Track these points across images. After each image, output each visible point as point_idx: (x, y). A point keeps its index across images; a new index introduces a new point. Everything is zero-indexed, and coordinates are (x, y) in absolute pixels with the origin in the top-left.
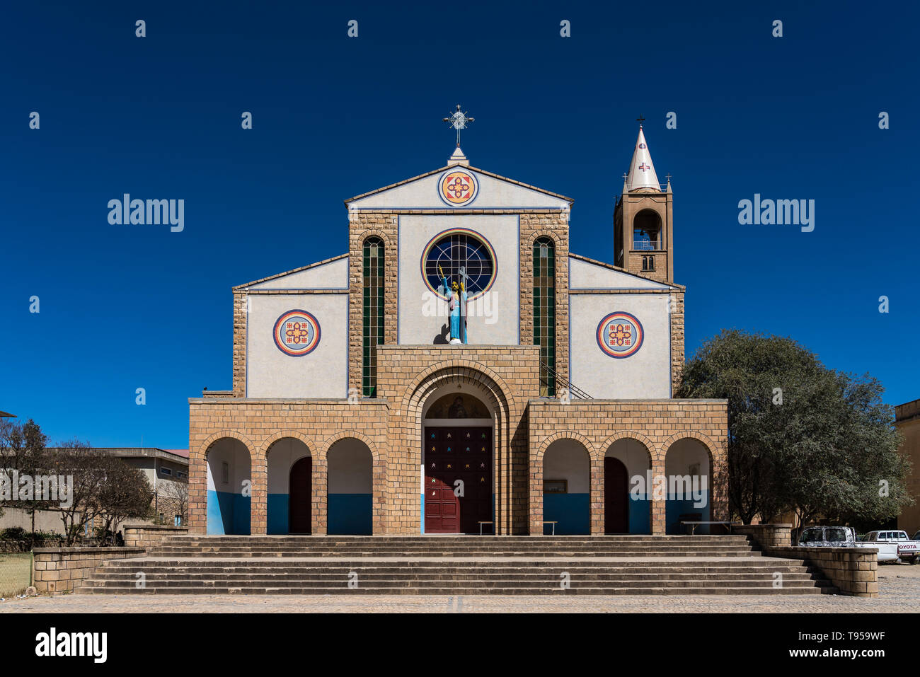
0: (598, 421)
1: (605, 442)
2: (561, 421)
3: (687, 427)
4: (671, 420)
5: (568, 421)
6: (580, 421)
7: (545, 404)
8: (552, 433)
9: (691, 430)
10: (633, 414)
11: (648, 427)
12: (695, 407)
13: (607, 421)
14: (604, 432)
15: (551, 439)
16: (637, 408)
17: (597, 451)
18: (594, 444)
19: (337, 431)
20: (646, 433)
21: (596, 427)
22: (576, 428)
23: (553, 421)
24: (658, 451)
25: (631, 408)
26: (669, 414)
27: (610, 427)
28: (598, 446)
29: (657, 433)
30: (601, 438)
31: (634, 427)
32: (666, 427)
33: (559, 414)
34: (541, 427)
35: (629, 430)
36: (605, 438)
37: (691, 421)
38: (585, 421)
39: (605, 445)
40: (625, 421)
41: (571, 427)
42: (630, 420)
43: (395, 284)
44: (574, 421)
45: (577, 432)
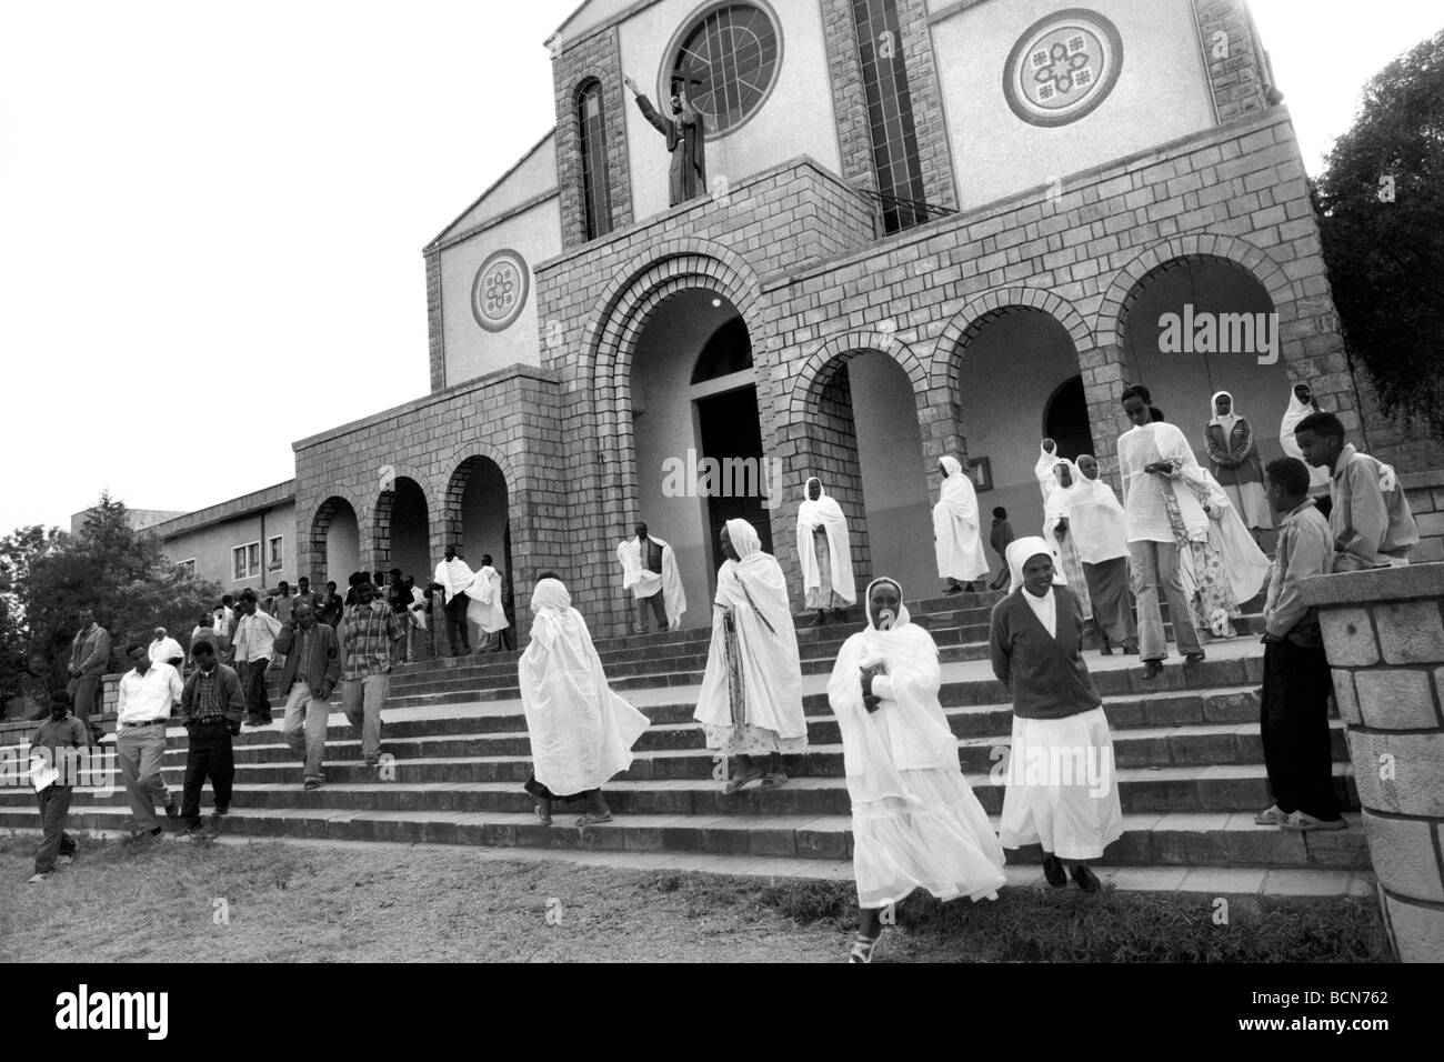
0: (917, 285)
1: (942, 335)
2: (832, 311)
3: (1168, 229)
4: (1111, 225)
5: (850, 306)
6: (876, 297)
7: (793, 282)
8: (815, 347)
9: (1181, 234)
10: (1002, 241)
11: (1050, 262)
12: (1183, 164)
13: (939, 278)
14: (935, 309)
15: (816, 363)
16: (1011, 220)
17: (926, 364)
18: (917, 349)
19: (457, 448)
20: (1047, 280)
21: (915, 302)
22: (868, 319)
23: (815, 317)
24: (1091, 322)
25: (995, 226)
26: (1103, 207)
27: (950, 292)
28: (924, 350)
29: (1080, 271)
30: (931, 326)
31: (1012, 274)
32: (1099, 247)
33: (826, 297)
34: (790, 341)
35: (999, 288)
36: (941, 325)
37: (1175, 207)
38: (886, 294)
39: (947, 345)
40: (985, 264)
41: (856, 320)
42: (1000, 259)
43: (622, 148)
44: (861, 302)
45: (871, 327)
